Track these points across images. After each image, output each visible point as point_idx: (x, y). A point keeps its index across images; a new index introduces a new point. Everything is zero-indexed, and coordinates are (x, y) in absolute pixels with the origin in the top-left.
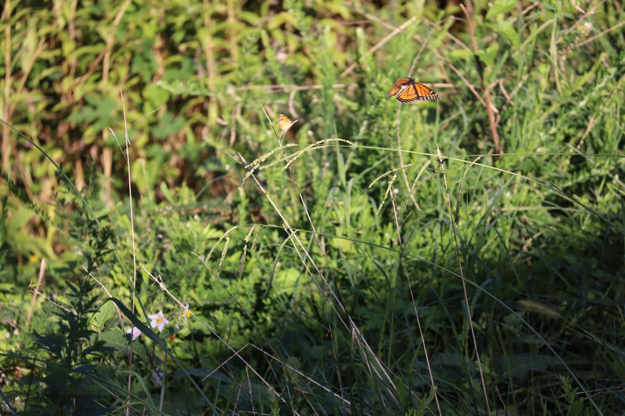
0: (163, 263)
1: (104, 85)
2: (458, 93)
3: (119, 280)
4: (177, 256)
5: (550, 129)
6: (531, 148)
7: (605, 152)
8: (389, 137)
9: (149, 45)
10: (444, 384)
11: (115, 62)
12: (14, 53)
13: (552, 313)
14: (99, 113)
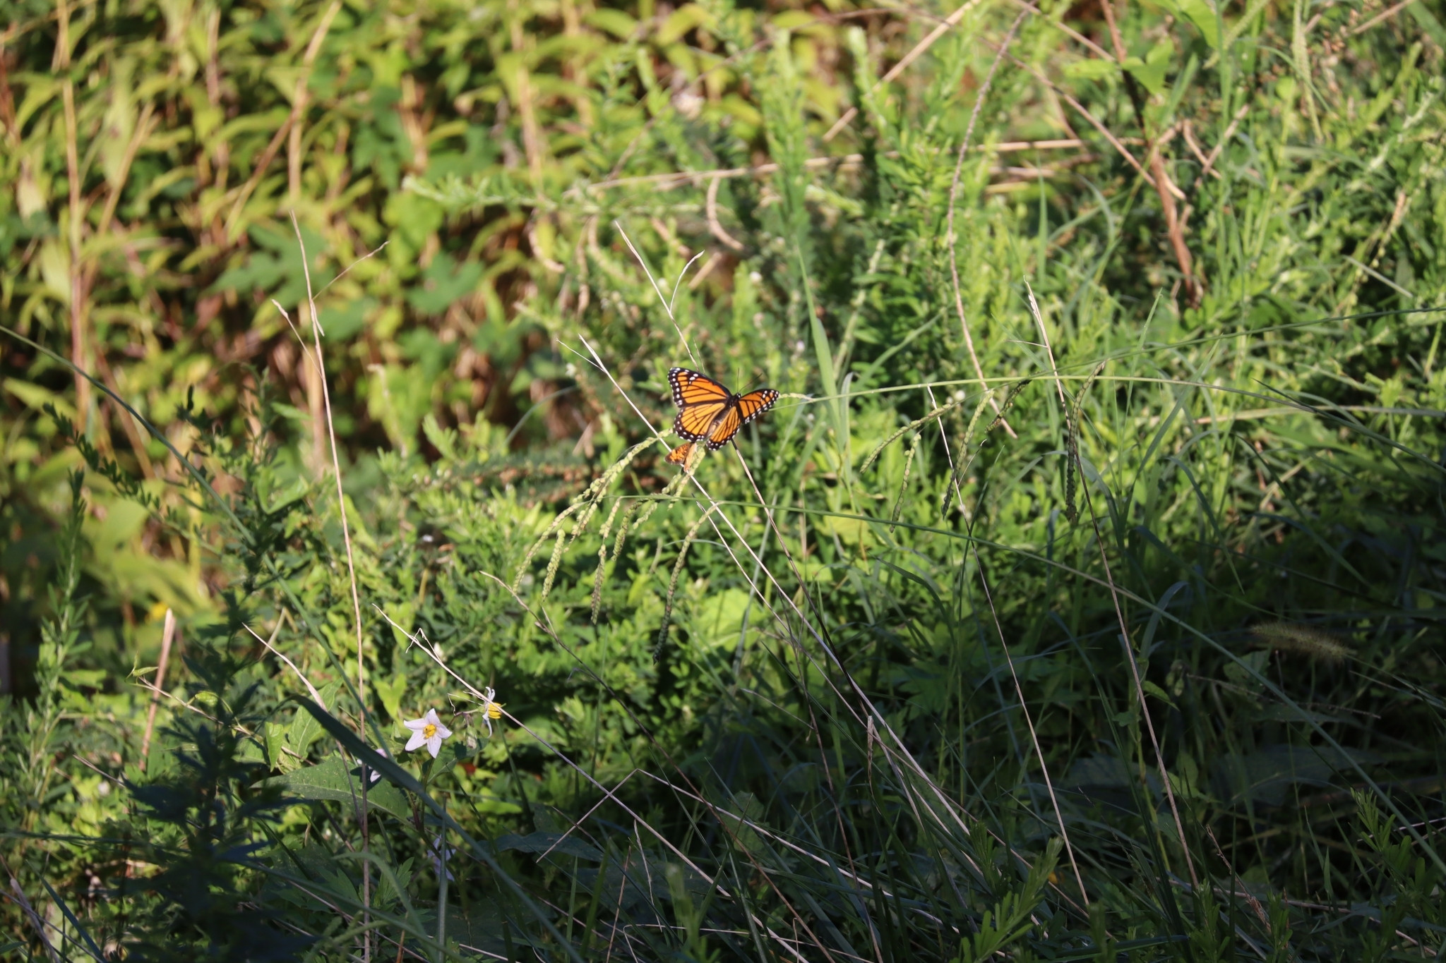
0: (440, 601)
1: (294, 201)
2: (1095, 161)
3: (342, 645)
4: (469, 582)
5: (1306, 229)
6: (1264, 274)
7: (1438, 270)
8: (934, 273)
9: (390, 103)
10: (1097, 829)
11: (312, 148)
12: (85, 144)
13: (1332, 649)
14: (284, 267)
